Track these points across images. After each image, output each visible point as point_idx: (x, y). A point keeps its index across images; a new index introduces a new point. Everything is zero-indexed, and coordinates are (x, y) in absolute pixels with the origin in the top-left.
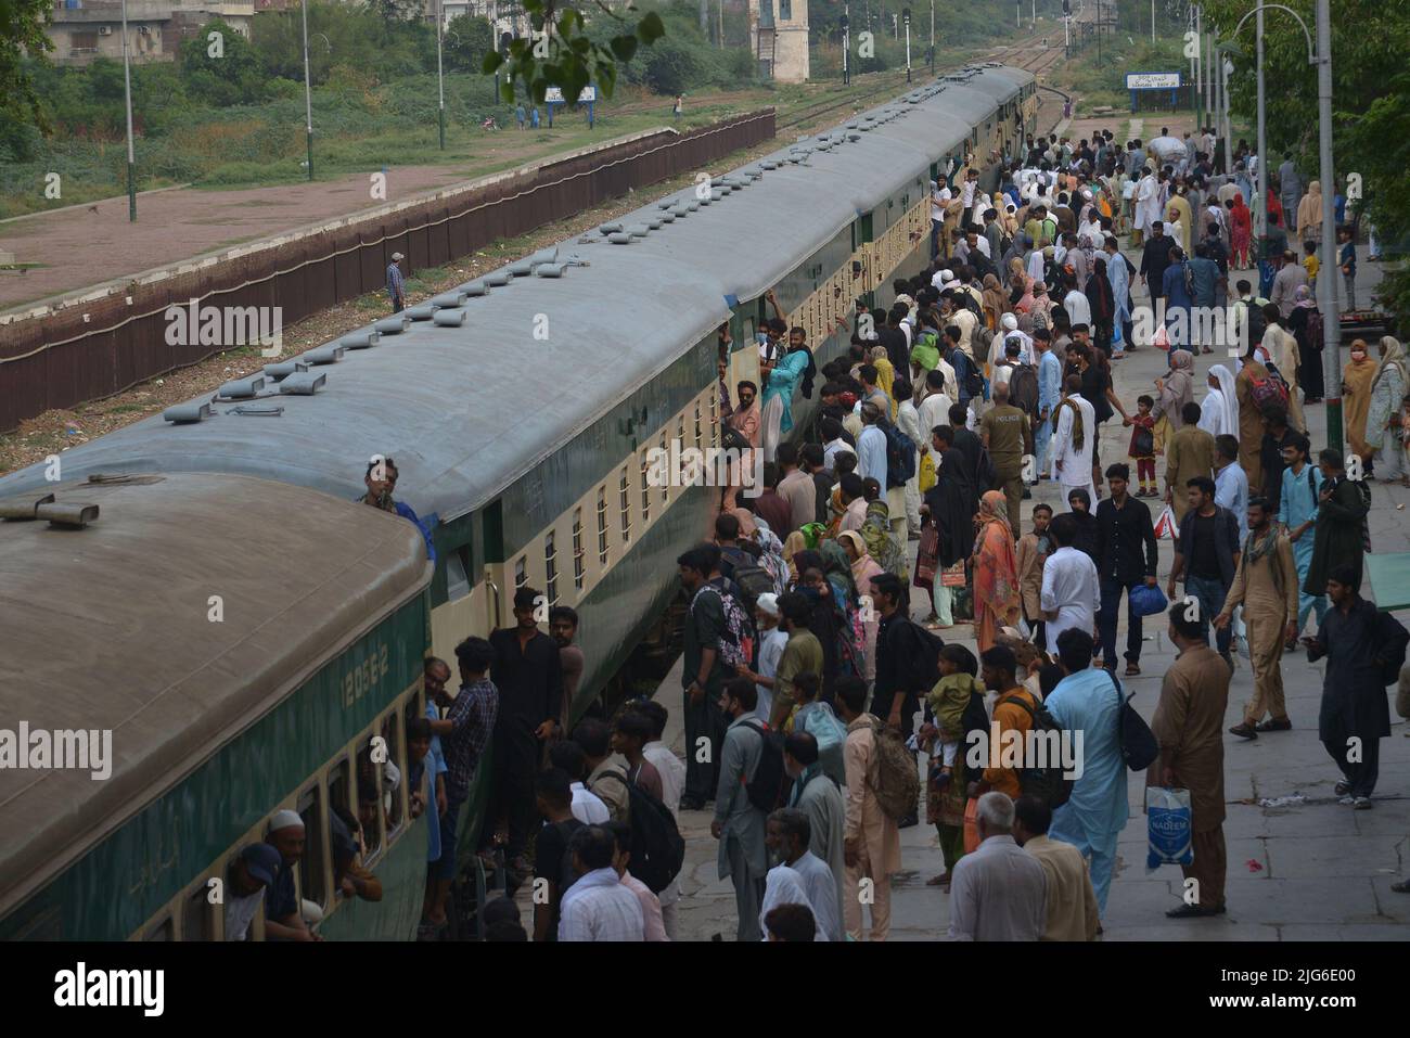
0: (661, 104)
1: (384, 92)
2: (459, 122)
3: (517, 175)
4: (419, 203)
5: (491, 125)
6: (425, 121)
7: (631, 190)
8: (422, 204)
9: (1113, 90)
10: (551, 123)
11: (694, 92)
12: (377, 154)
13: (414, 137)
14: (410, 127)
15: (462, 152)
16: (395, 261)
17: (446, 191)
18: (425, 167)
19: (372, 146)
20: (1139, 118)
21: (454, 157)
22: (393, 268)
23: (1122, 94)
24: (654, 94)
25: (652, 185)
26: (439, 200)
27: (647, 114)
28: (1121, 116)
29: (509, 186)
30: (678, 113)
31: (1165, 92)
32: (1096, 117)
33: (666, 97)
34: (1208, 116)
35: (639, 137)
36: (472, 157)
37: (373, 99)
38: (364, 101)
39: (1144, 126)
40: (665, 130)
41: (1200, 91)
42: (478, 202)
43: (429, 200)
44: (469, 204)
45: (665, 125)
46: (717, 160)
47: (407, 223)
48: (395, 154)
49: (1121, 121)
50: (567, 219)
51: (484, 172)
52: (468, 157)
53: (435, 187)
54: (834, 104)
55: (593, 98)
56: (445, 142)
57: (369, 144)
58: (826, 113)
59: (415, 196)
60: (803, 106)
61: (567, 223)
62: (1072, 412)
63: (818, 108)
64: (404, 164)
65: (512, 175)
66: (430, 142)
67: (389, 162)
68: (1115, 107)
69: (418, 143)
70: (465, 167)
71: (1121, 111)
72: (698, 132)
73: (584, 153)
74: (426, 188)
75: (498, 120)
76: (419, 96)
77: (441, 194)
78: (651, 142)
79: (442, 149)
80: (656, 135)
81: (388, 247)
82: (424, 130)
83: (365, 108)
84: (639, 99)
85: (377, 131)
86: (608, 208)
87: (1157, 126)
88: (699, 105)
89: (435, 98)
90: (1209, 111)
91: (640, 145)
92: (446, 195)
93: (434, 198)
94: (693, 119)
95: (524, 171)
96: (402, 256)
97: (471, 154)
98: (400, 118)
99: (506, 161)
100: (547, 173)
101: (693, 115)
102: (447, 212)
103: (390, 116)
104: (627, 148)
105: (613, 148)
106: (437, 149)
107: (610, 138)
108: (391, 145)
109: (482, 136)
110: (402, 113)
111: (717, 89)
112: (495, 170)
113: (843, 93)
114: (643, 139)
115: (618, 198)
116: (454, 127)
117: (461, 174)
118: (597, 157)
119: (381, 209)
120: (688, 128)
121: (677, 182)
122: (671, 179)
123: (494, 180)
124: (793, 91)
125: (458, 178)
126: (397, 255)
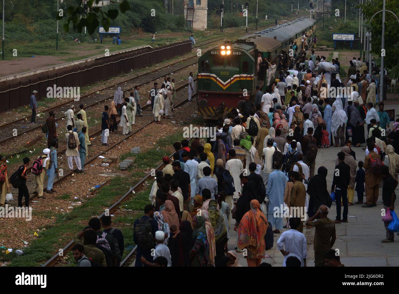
0: (147, 36)
1: (36, 26)
2: (64, 39)
3: (86, 62)
4: (46, 71)
5: (78, 41)
6: (51, 38)
7: (132, 70)
8: (47, 72)
9: (328, 40)
10: (101, 41)
11: (160, 32)
12: (30, 50)
13: (46, 44)
14: (45, 40)
15: (65, 51)
16: (34, 94)
17: (57, 67)
18: (49, 56)
19: (29, 47)
20: (337, 51)
21: (62, 53)
22: (33, 96)
23: (331, 42)
24: (144, 32)
25: (141, 68)
26: (54, 70)
27: (141, 40)
28: (330, 50)
29: (83, 66)
30: (153, 40)
31: (348, 42)
32: (320, 50)
33: (149, 33)
34: (364, 52)
35: (137, 49)
36: (69, 53)
37: (30, 28)
38: (27, 28)
39: (339, 55)
40: (147, 46)
41: (361, 42)
42: (69, 71)
43: (50, 70)
44: (65, 73)
45: (148, 44)
46: (167, 60)
47: (40, 79)
48: (38, 51)
49: (330, 52)
50: (105, 80)
51: (72, 60)
52: (67, 53)
53: (53, 65)
54: (216, 40)
55: (119, 32)
56: (59, 47)
57: (27, 46)
58: (213, 43)
59: (45, 68)
60: (203, 39)
61: (105, 82)
62: (298, 168)
63: (209, 41)
64: (41, 55)
65: (84, 61)
66: (52, 47)
67: (35, 53)
68: (328, 47)
69: (47, 47)
70: (66, 57)
71: (330, 48)
72: (160, 48)
73: (114, 54)
74: (49, 65)
75: (80, 39)
76: (49, 28)
77: (55, 67)
78: (141, 51)
79: (57, 49)
80: (143, 48)
81: (32, 88)
82: (50, 42)
83: (27, 32)
84: (138, 33)
85: (31, 41)
86: (122, 77)
87: (344, 55)
88: (162, 37)
89: (55, 29)
90: (365, 50)
91: (137, 52)
92: (57, 68)
93: (52, 69)
94: (159, 43)
95: (89, 60)
96: (37, 92)
97: (68, 52)
98: (41, 36)
99: (82, 55)
100: (100, 61)
101: (159, 41)
102: (56, 75)
103: (37, 35)
104: (132, 53)
105: (126, 52)
106: (55, 49)
107: (125, 49)
108: (36, 47)
109: (73, 45)
110: (42, 34)
111: (170, 31)
112: (78, 59)
113: (220, 35)
114: (138, 50)
115: (126, 73)
116: (63, 41)
117: (64, 60)
118: (119, 56)
119: (30, 73)
120: (157, 46)
121: (151, 67)
122: (148, 66)
123: (76, 63)
124: (199, 34)
125: (62, 62)
126: (35, 92)
